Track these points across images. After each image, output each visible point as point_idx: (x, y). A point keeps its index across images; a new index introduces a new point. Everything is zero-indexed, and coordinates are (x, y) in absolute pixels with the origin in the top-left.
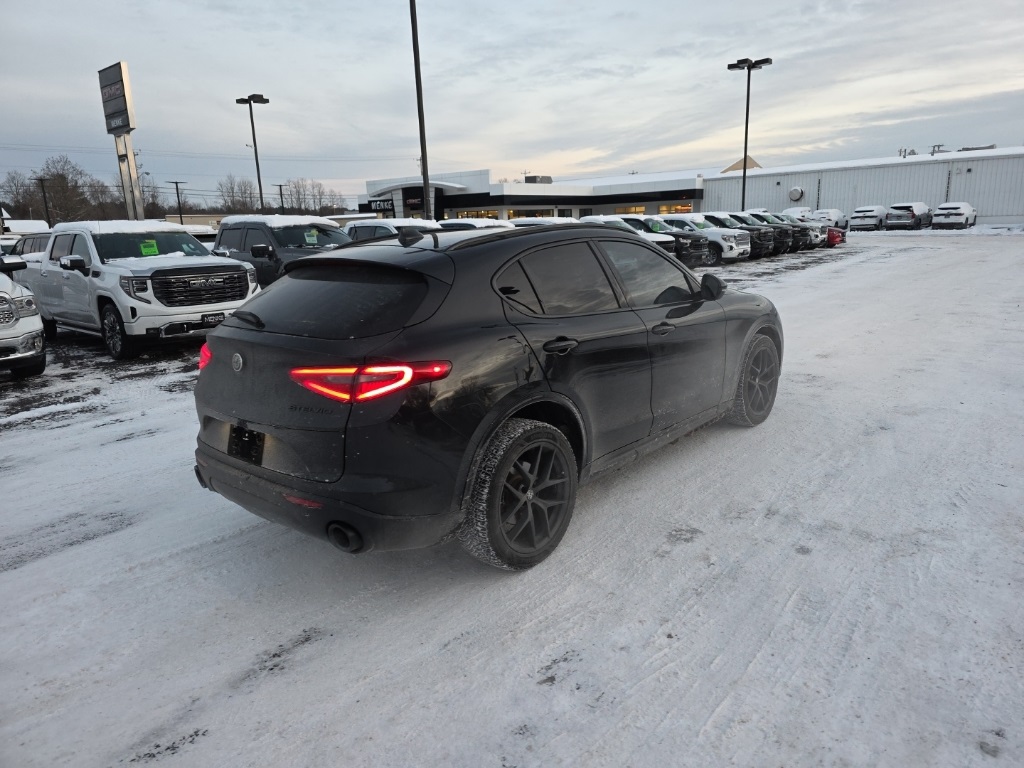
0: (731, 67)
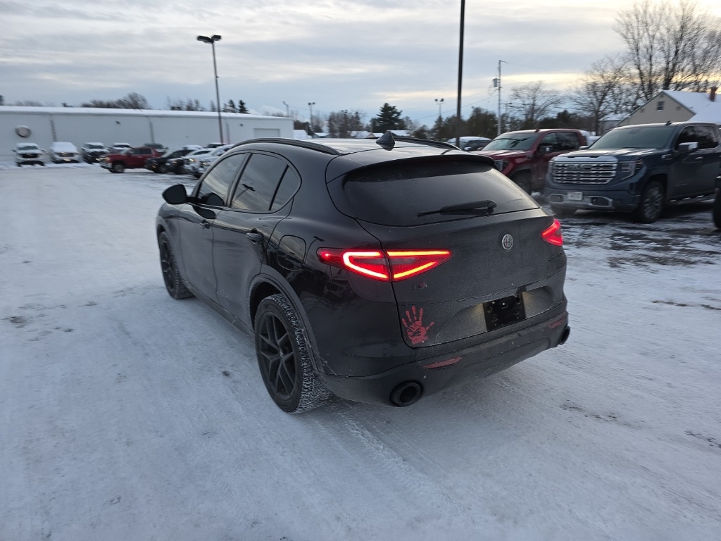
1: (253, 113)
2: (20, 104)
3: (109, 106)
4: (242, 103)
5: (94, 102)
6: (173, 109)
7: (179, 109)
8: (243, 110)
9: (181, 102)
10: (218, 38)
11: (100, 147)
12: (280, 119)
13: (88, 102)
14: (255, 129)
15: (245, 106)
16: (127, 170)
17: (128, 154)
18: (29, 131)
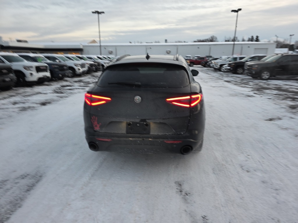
0: (93, 12)
1: (262, 41)
2: (176, 42)
3: (203, 41)
4: (257, 37)
5: (198, 40)
6: (226, 41)
7: (228, 41)
8: (257, 40)
9: (230, 38)
10: (240, 10)
11: (190, 57)
12: (269, 44)
13: (196, 40)
14: (256, 49)
15: (259, 38)
16: (195, 66)
17: (196, 60)
18: (170, 51)
